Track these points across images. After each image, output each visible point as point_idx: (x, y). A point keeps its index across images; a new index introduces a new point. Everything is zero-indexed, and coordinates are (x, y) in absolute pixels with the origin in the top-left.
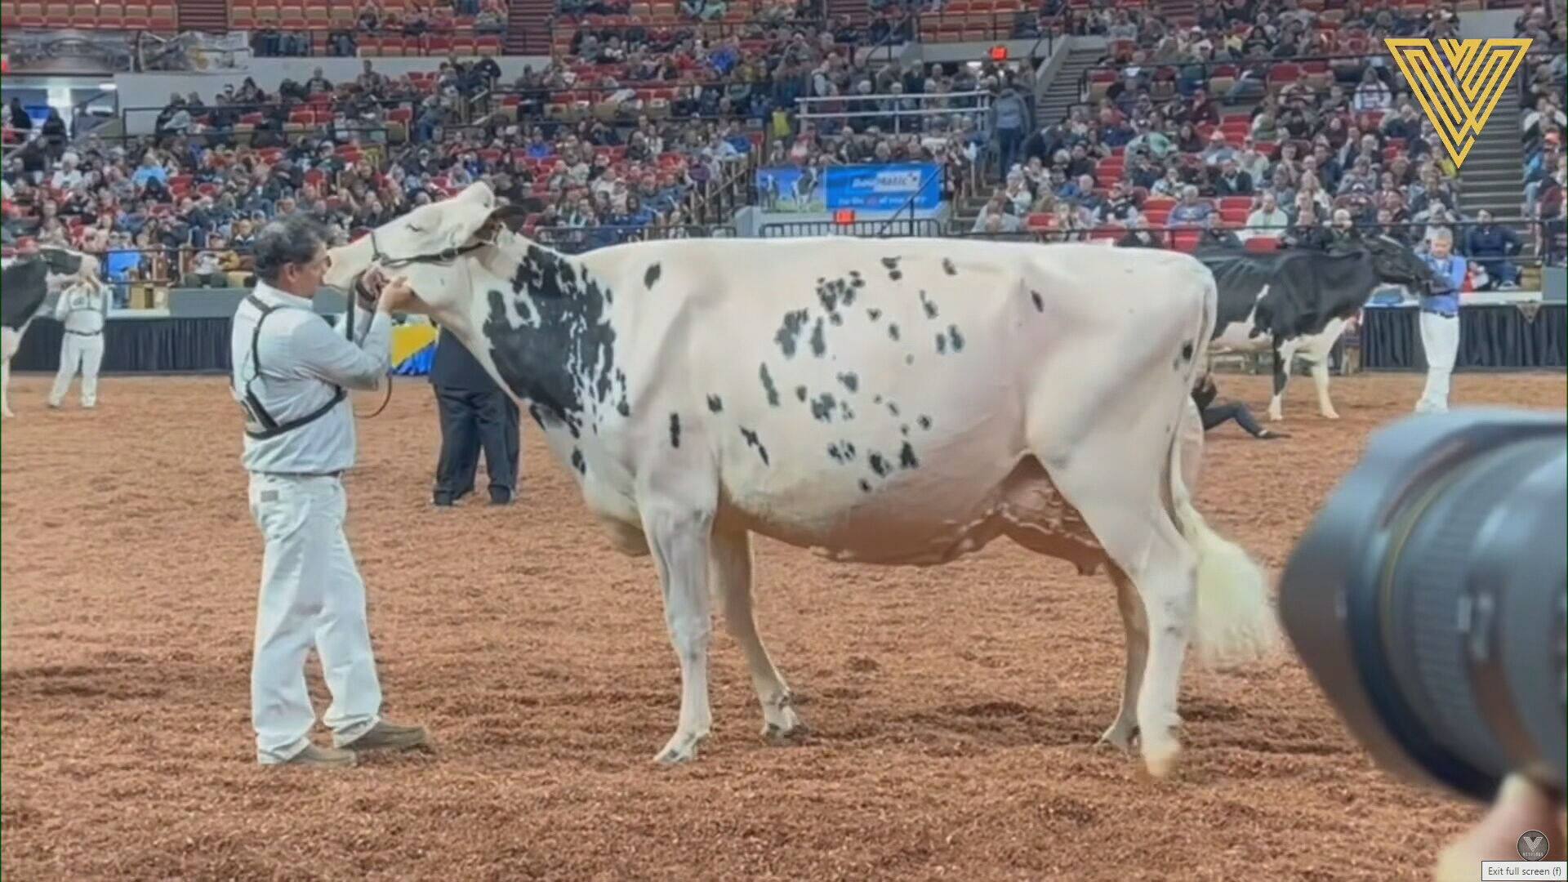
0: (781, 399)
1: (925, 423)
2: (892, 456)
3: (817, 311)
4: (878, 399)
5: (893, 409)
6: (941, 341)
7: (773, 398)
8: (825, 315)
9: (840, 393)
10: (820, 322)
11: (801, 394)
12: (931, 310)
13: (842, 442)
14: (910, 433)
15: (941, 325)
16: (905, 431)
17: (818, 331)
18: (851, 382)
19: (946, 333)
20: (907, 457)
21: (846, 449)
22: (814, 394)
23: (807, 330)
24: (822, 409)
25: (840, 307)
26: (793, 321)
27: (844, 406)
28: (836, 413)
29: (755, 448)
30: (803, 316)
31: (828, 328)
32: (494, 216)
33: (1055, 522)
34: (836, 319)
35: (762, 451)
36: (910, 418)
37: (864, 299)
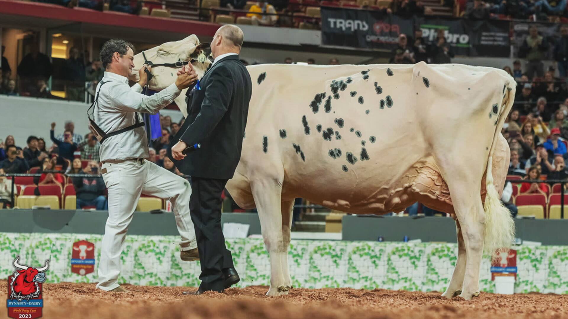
0: (311, 131)
1: (373, 139)
2: (357, 154)
3: (329, 93)
4: (352, 130)
5: (359, 134)
6: (382, 103)
7: (307, 131)
8: (332, 95)
9: (336, 128)
10: (330, 98)
11: (319, 128)
12: (379, 90)
13: (336, 149)
14: (366, 144)
15: (383, 97)
16: (363, 143)
17: (328, 102)
18: (340, 123)
19: (385, 100)
20: (364, 155)
21: (337, 152)
22: (324, 129)
23: (324, 101)
24: (328, 135)
25: (339, 92)
26: (318, 98)
27: (337, 133)
28: (333, 137)
29: (299, 153)
30: (323, 95)
31: (333, 100)
32: (198, 48)
33: (438, 193)
34: (337, 96)
35: (302, 155)
36: (366, 137)
37: (350, 88)
